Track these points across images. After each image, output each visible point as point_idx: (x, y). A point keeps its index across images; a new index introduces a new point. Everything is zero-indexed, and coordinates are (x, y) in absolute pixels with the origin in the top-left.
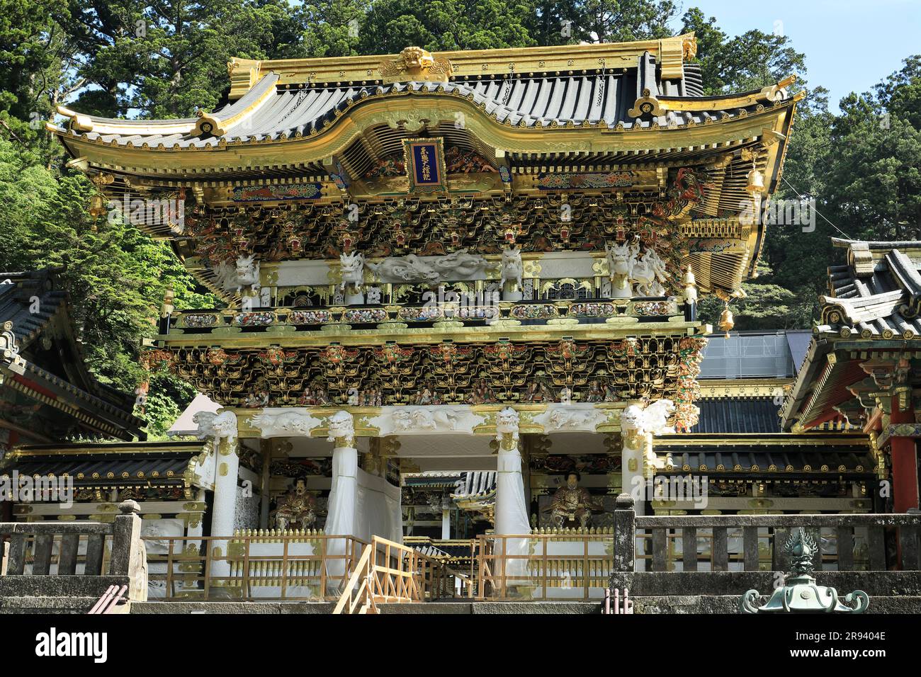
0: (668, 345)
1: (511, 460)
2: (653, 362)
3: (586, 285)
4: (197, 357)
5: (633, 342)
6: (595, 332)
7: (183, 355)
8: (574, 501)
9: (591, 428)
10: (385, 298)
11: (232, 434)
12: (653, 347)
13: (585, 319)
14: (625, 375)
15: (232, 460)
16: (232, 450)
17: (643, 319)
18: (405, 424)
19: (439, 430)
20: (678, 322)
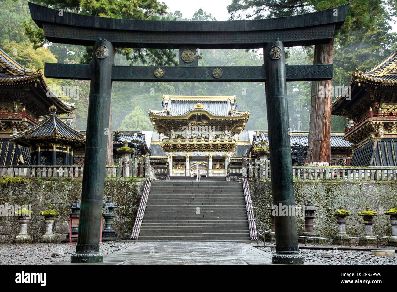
0: (232, 145)
1: (211, 160)
2: (230, 147)
3: (220, 136)
4: (167, 145)
5: (228, 145)
6: (223, 143)
7: (166, 145)
8: (218, 166)
9: (221, 156)
10: (192, 137)
11: (172, 156)
12: (230, 145)
13: (221, 141)
14: (226, 149)
15: (171, 159)
16: (171, 158)
17: (229, 142)
18: (196, 155)
19: (200, 156)
20: (234, 142)
